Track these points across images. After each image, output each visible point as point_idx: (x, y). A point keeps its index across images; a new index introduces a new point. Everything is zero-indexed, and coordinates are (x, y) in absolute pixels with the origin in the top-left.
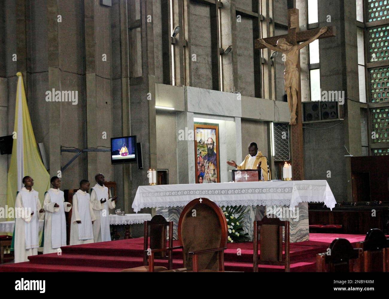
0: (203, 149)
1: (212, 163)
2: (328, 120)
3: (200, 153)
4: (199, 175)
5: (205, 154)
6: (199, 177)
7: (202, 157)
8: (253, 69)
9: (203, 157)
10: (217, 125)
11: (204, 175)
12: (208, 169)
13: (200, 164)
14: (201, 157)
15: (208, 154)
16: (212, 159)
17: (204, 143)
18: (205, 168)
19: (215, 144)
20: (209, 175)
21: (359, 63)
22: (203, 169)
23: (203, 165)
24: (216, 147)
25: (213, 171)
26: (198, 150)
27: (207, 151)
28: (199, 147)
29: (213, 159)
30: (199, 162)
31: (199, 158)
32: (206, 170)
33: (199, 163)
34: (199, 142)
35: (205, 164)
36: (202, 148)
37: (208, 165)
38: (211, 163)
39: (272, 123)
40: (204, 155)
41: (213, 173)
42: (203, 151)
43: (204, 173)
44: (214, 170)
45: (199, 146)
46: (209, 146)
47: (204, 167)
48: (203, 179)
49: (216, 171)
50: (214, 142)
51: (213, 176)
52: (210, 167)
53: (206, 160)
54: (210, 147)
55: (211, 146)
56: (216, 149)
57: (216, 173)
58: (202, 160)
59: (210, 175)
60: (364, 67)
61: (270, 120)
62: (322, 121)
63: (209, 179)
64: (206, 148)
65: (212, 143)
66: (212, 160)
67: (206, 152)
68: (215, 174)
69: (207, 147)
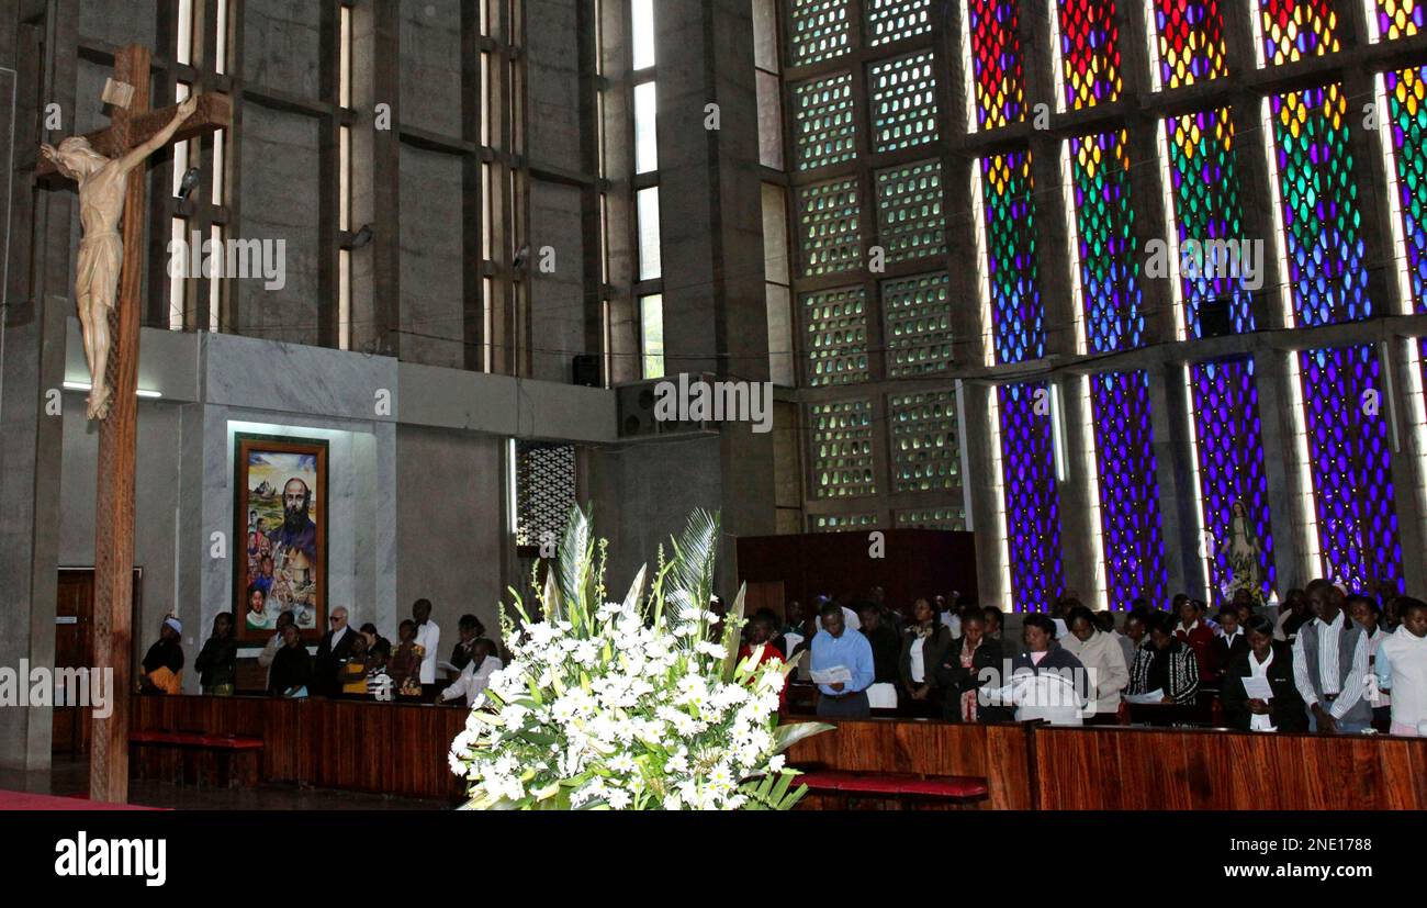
0: (269, 510)
1: (300, 553)
2: (676, 434)
3: (260, 521)
4: (252, 584)
5: (275, 524)
6: (251, 590)
7: (263, 533)
8: (461, 292)
9: (267, 533)
10: (325, 444)
11: (269, 584)
12: (284, 569)
13: (258, 554)
14: (260, 535)
15: (287, 524)
16: (299, 540)
17: (273, 494)
18: (276, 564)
19: (313, 497)
20: (287, 584)
21: (767, 279)
22: (267, 568)
23: (267, 556)
24: (315, 505)
25: (302, 573)
26: (253, 512)
27: (282, 517)
28: (255, 505)
29: (303, 539)
30: (253, 547)
31: (253, 537)
32: (277, 573)
33: (254, 552)
34: (257, 491)
35: (273, 554)
36: (267, 508)
37: (284, 555)
38: (297, 552)
39: (513, 442)
40: (274, 528)
41: (300, 577)
42: (270, 516)
43: (268, 578)
44: (306, 571)
45: (256, 501)
46: (289, 504)
47: (272, 561)
48: (264, 596)
49: (313, 574)
50: (308, 493)
51: (302, 589)
52: (291, 561)
53: (280, 543)
54: (294, 507)
55: (300, 504)
56: (314, 510)
57: (314, 580)
58: (265, 541)
59: (292, 586)
60: (788, 290)
61: (504, 431)
62: (664, 436)
63: (288, 597)
64: (281, 508)
65: (302, 494)
66: (301, 542)
67: (278, 520)
68: (310, 583)
69: (285, 504)
